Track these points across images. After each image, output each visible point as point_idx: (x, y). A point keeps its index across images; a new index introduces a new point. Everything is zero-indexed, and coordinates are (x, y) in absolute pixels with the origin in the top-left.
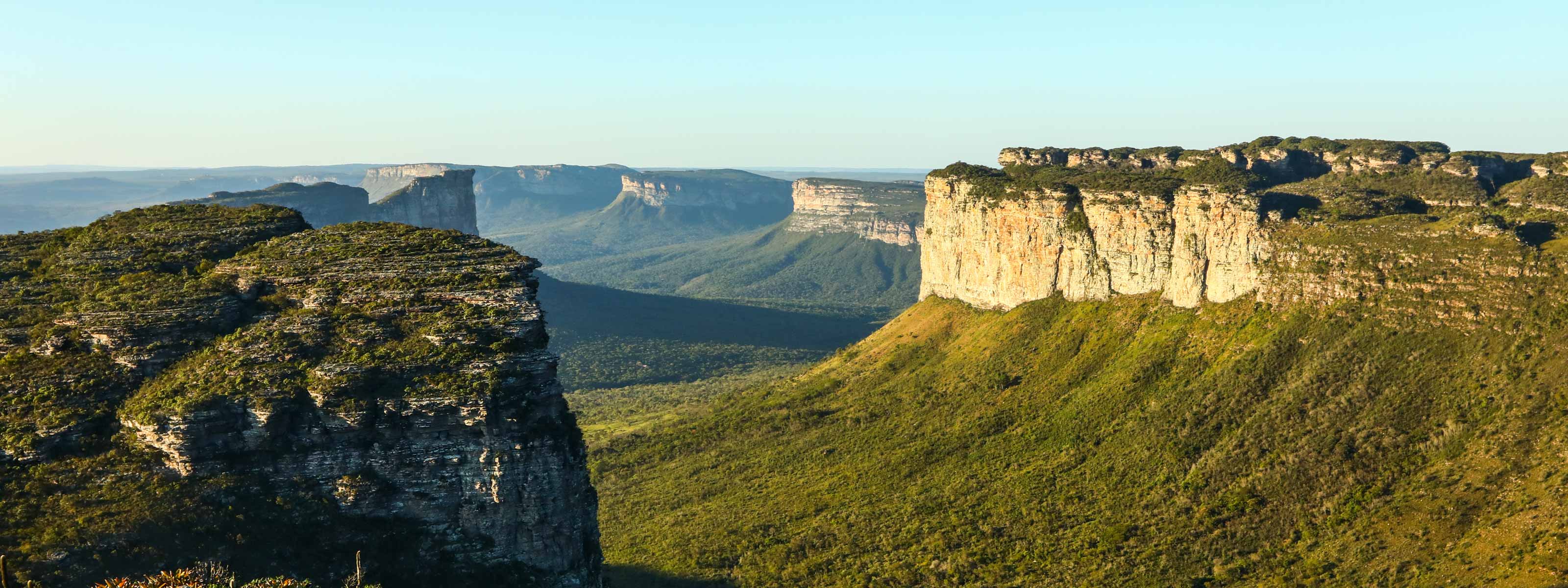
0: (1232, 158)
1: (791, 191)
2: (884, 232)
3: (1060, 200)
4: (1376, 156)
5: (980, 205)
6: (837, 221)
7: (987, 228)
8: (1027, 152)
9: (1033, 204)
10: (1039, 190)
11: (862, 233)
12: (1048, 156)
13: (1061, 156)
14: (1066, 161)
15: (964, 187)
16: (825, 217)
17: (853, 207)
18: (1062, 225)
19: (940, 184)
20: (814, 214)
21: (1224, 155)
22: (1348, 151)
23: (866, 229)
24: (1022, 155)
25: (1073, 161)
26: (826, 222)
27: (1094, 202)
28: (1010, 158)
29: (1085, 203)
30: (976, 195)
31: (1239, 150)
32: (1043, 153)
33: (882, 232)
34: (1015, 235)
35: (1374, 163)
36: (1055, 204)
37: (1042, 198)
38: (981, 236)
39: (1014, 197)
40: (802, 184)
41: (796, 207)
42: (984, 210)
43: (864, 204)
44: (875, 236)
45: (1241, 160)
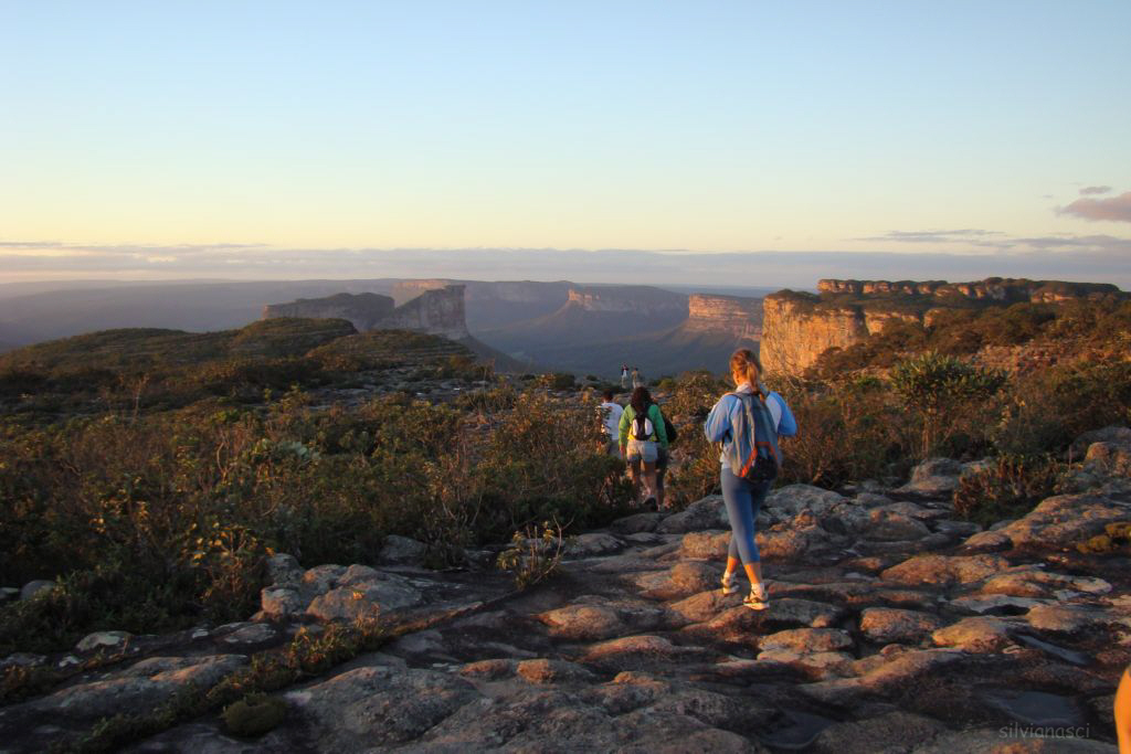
0: (966, 292)
1: (688, 302)
2: (753, 333)
3: (851, 316)
4: (1059, 294)
5: (798, 318)
6: (720, 325)
7: (803, 335)
8: (837, 282)
9: (832, 319)
10: (837, 310)
11: (737, 334)
12: (851, 287)
13: (859, 285)
14: (862, 289)
15: (788, 307)
16: (711, 322)
17: (731, 315)
18: (851, 334)
19: (773, 303)
20: (703, 319)
21: (961, 289)
22: (1042, 289)
23: (740, 331)
24: (833, 284)
25: (867, 289)
26: (712, 325)
27: (872, 319)
28: (825, 286)
29: (867, 319)
30: (795, 312)
31: (971, 286)
32: (847, 283)
33: (752, 333)
34: (820, 340)
35: (1058, 298)
36: (847, 319)
37: (838, 315)
38: (798, 340)
39: (820, 314)
40: (696, 298)
41: (691, 313)
42: (801, 322)
43: (739, 313)
44: (747, 336)
45: (973, 292)
